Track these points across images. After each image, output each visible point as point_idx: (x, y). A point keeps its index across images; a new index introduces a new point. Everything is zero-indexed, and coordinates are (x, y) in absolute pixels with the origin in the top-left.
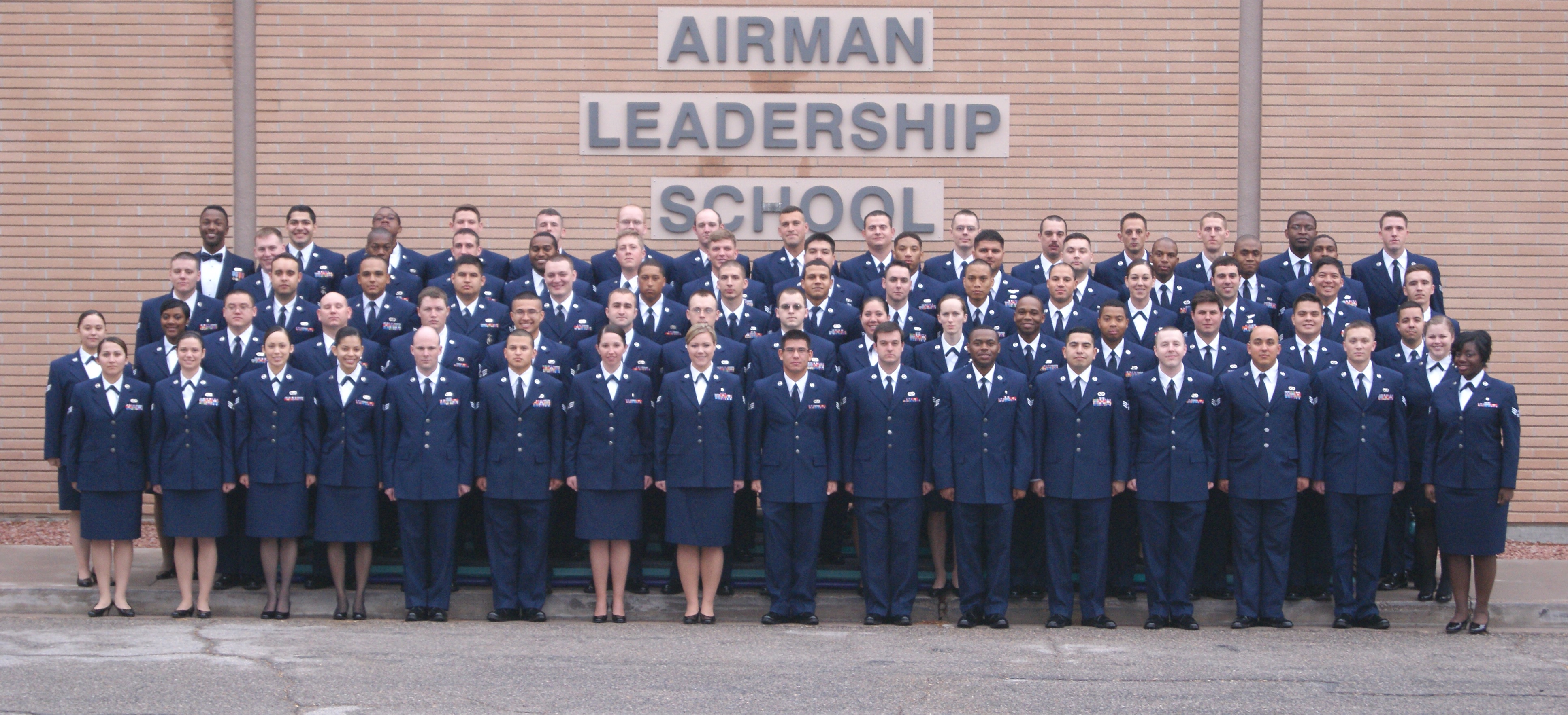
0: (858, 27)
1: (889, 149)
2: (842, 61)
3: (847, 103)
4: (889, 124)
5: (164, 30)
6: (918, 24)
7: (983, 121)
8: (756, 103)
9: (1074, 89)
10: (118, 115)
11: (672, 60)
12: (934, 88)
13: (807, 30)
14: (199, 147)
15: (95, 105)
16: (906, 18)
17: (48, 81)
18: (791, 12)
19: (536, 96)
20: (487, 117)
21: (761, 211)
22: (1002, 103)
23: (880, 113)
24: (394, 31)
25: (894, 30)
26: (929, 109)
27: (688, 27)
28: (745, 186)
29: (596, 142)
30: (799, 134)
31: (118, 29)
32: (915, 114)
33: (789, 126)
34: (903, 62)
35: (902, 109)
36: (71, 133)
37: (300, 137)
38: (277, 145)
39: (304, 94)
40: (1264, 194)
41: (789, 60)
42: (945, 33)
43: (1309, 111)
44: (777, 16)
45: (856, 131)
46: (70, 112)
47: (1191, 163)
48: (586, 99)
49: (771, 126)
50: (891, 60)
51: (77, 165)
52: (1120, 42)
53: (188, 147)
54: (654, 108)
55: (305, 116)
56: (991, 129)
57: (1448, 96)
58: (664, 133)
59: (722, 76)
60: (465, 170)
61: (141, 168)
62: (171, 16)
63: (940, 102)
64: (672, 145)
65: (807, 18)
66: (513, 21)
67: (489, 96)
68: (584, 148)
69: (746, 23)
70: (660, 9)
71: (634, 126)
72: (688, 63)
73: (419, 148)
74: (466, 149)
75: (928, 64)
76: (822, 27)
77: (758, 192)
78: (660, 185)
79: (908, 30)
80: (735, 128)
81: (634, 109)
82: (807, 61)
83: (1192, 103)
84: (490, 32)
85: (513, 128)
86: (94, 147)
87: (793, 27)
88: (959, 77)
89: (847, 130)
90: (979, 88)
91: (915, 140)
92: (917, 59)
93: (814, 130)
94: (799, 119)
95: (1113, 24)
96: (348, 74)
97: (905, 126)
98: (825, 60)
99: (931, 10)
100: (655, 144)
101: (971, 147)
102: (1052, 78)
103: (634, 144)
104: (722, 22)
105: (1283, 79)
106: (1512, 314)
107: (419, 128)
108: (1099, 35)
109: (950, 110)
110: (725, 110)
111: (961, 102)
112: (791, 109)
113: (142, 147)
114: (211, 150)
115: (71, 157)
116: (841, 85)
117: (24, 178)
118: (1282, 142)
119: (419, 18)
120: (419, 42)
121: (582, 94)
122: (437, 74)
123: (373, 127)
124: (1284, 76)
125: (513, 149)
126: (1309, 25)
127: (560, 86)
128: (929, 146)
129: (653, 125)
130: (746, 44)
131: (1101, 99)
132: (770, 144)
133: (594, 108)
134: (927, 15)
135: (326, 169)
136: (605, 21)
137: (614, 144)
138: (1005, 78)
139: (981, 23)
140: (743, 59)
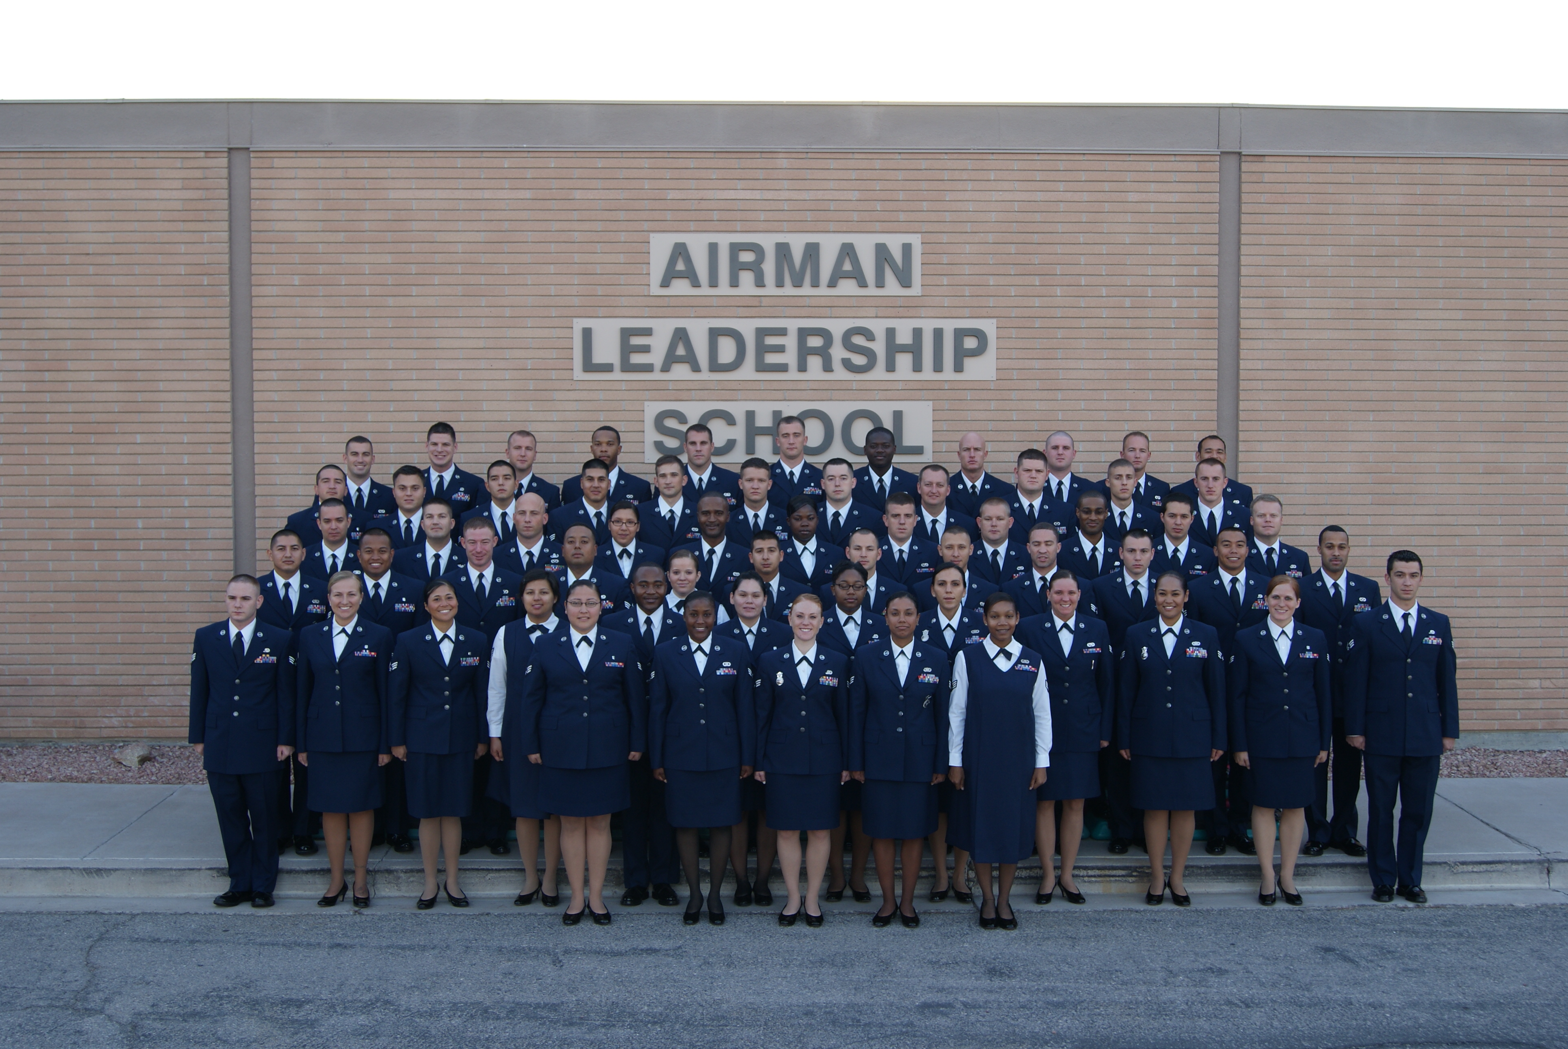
0: (848, 251)
1: (879, 373)
2: (832, 284)
3: (837, 327)
4: (879, 347)
5: (160, 259)
6: (907, 249)
7: (970, 343)
8: (747, 328)
9: (1059, 313)
10: (116, 344)
11: (665, 284)
12: (923, 312)
13: (797, 255)
14: (197, 375)
15: (93, 334)
16: (894, 243)
17: (47, 310)
18: (781, 238)
19: (530, 322)
20: (481, 343)
21: (753, 431)
22: (989, 326)
23: (869, 335)
24: (389, 258)
25: (882, 253)
26: (917, 333)
27: (680, 251)
28: (738, 410)
29: (589, 366)
30: (790, 357)
31: (115, 259)
32: (904, 337)
33: (781, 349)
34: (892, 287)
35: (891, 333)
36: (69, 362)
37: (296, 365)
38: (274, 373)
39: (299, 322)
40: (1242, 415)
41: (780, 284)
42: (932, 258)
43: (1285, 334)
44: (768, 242)
45: (847, 355)
46: (69, 342)
47: (1172, 384)
48: (579, 324)
49: (762, 349)
50: (880, 284)
51: (76, 394)
52: (1104, 267)
53: (185, 375)
54: (647, 332)
55: (300, 344)
56: (979, 351)
57: (1417, 319)
58: (656, 358)
59: (715, 302)
60: (462, 396)
61: (140, 397)
62: (167, 246)
63: (928, 326)
64: (666, 368)
65: (797, 243)
66: (506, 247)
67: (484, 322)
68: (579, 374)
69: (736, 249)
70: (652, 235)
71: (627, 350)
72: (681, 287)
73: (414, 375)
74: (461, 375)
75: (916, 290)
76: (812, 252)
77: (750, 416)
78: (652, 409)
79: (897, 255)
80: (727, 351)
81: (626, 334)
82: (798, 284)
83: (1173, 326)
84: (483, 258)
85: (508, 354)
86: (93, 376)
87: (783, 250)
88: (946, 302)
89: (838, 352)
90: (967, 312)
91: (904, 361)
92: (905, 281)
93: (804, 352)
94: (790, 342)
95: (1096, 249)
96: (344, 301)
97: (893, 348)
98: (815, 284)
99: (919, 235)
100: (648, 368)
101: (959, 368)
102: (1037, 302)
103: (627, 367)
104: (713, 249)
105: (1260, 303)
106: (1477, 530)
107: (414, 354)
108: (1082, 259)
109: (938, 334)
110: (715, 334)
111: (949, 326)
112: (782, 332)
113: (140, 375)
114: (208, 378)
115: (70, 387)
116: (832, 308)
117: (24, 407)
118: (1259, 365)
119: (413, 245)
120: (414, 269)
121: (575, 320)
122: (431, 301)
123: (369, 354)
124: (1261, 300)
125: (507, 375)
126: (1285, 250)
127: (554, 312)
128: (917, 367)
129: (646, 349)
130: (736, 268)
131: (1084, 323)
132: (761, 367)
133: (587, 334)
134: (915, 240)
135: (322, 396)
136: (599, 247)
137: (607, 368)
138: (991, 302)
139: (968, 248)
140: (734, 283)
